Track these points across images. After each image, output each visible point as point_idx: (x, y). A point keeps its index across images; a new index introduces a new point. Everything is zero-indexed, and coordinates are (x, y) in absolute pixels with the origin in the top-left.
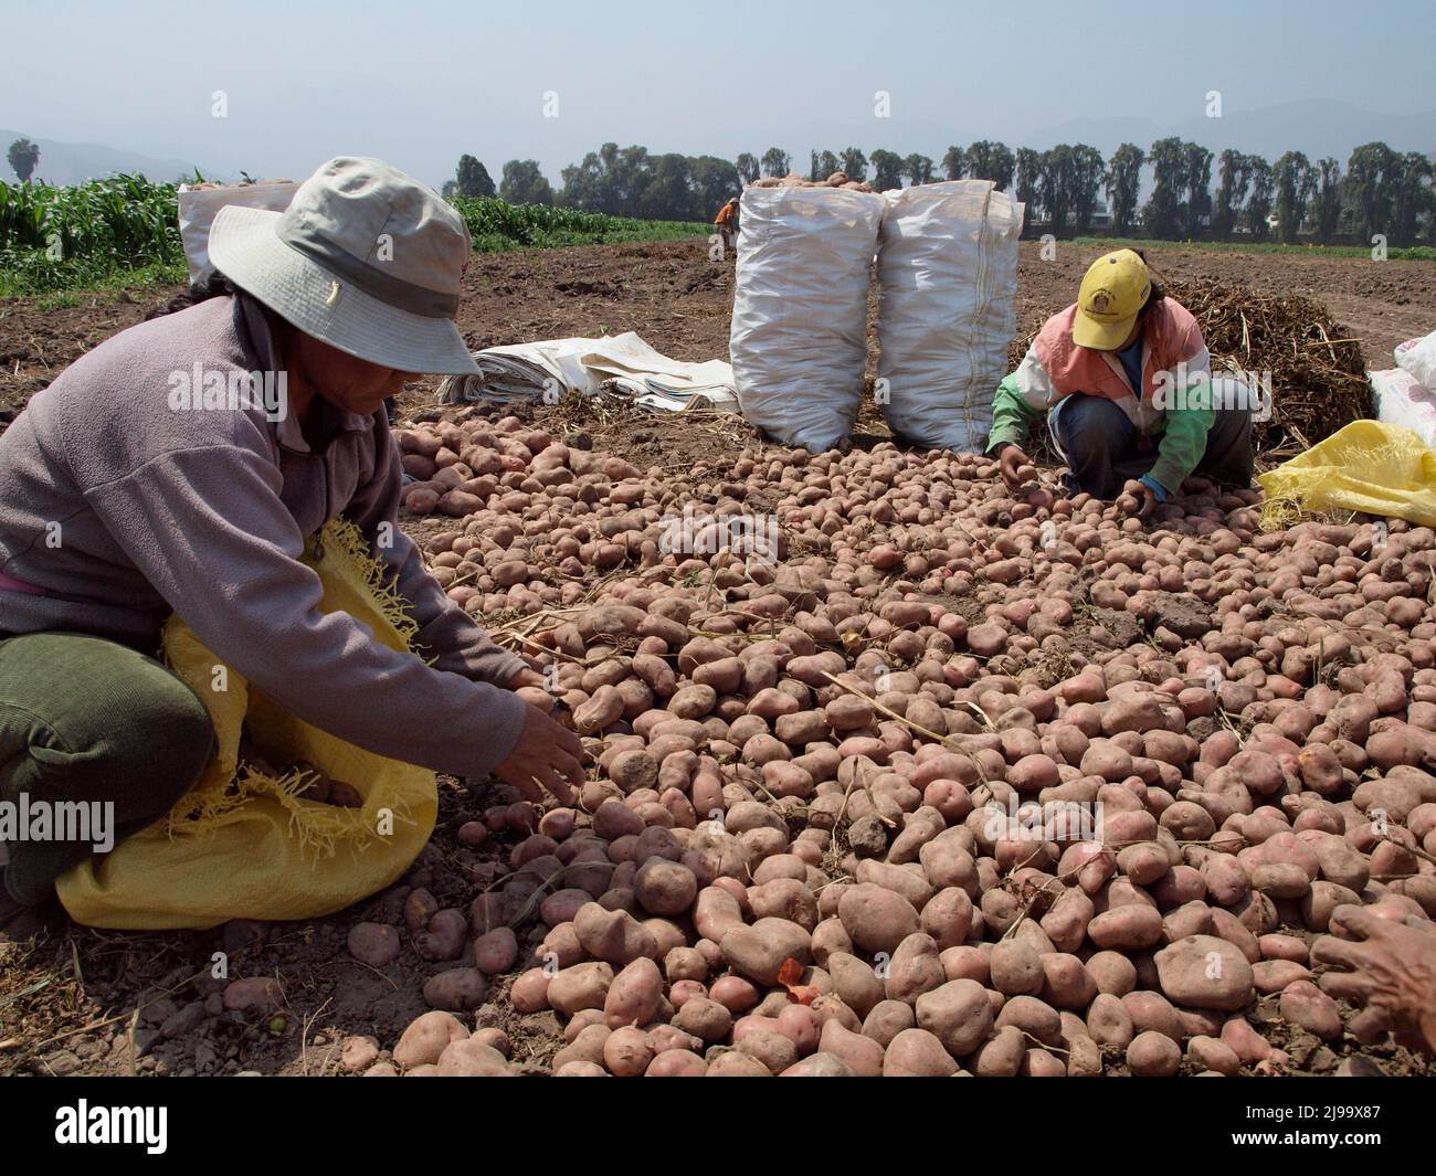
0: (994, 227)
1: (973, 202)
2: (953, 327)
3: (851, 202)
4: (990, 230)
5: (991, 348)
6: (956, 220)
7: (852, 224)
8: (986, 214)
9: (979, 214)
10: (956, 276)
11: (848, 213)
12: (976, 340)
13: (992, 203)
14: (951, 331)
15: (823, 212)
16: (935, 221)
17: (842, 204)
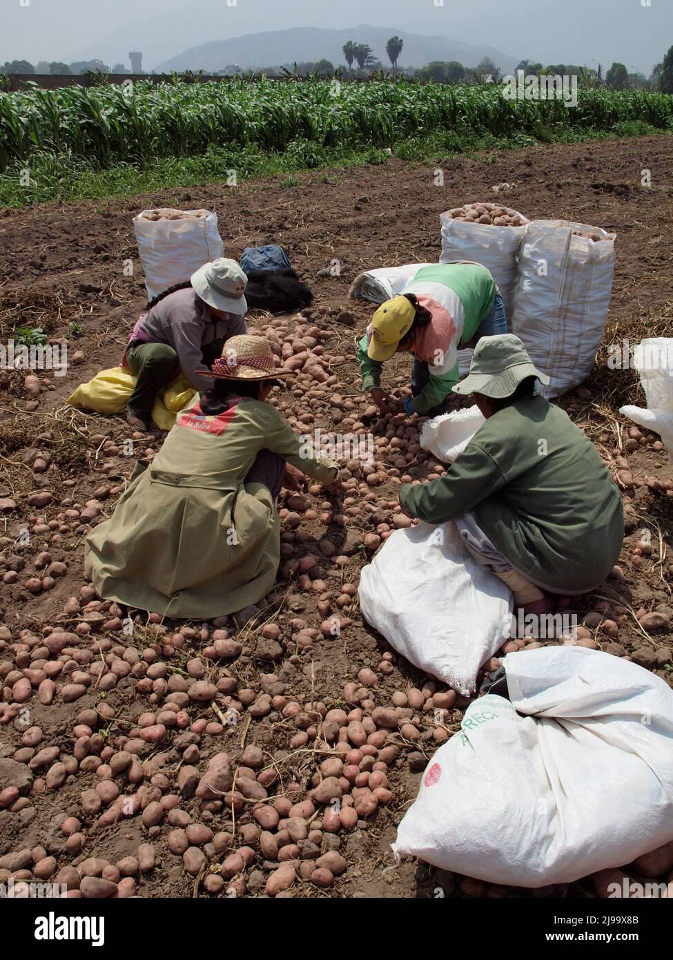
0: (574, 258)
1: (560, 241)
2: (539, 318)
3: (487, 232)
4: (570, 259)
5: (567, 334)
6: (548, 251)
7: (487, 246)
8: (568, 249)
9: (563, 249)
10: (544, 286)
11: (485, 240)
12: (556, 328)
13: (572, 242)
14: (538, 320)
15: (470, 238)
16: (537, 250)
17: (481, 233)
